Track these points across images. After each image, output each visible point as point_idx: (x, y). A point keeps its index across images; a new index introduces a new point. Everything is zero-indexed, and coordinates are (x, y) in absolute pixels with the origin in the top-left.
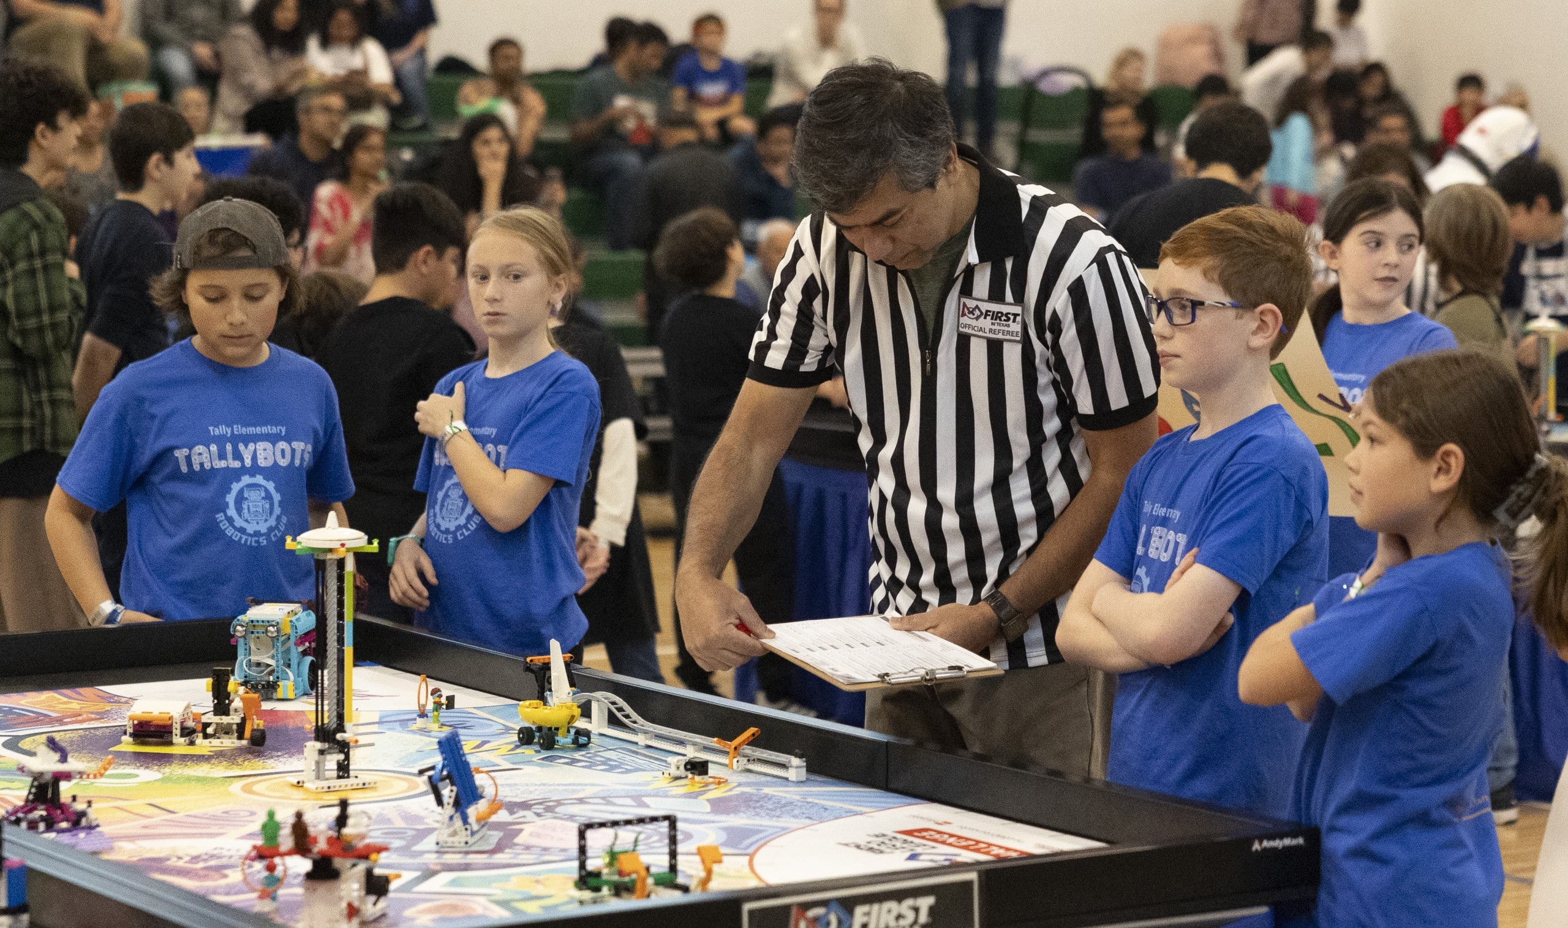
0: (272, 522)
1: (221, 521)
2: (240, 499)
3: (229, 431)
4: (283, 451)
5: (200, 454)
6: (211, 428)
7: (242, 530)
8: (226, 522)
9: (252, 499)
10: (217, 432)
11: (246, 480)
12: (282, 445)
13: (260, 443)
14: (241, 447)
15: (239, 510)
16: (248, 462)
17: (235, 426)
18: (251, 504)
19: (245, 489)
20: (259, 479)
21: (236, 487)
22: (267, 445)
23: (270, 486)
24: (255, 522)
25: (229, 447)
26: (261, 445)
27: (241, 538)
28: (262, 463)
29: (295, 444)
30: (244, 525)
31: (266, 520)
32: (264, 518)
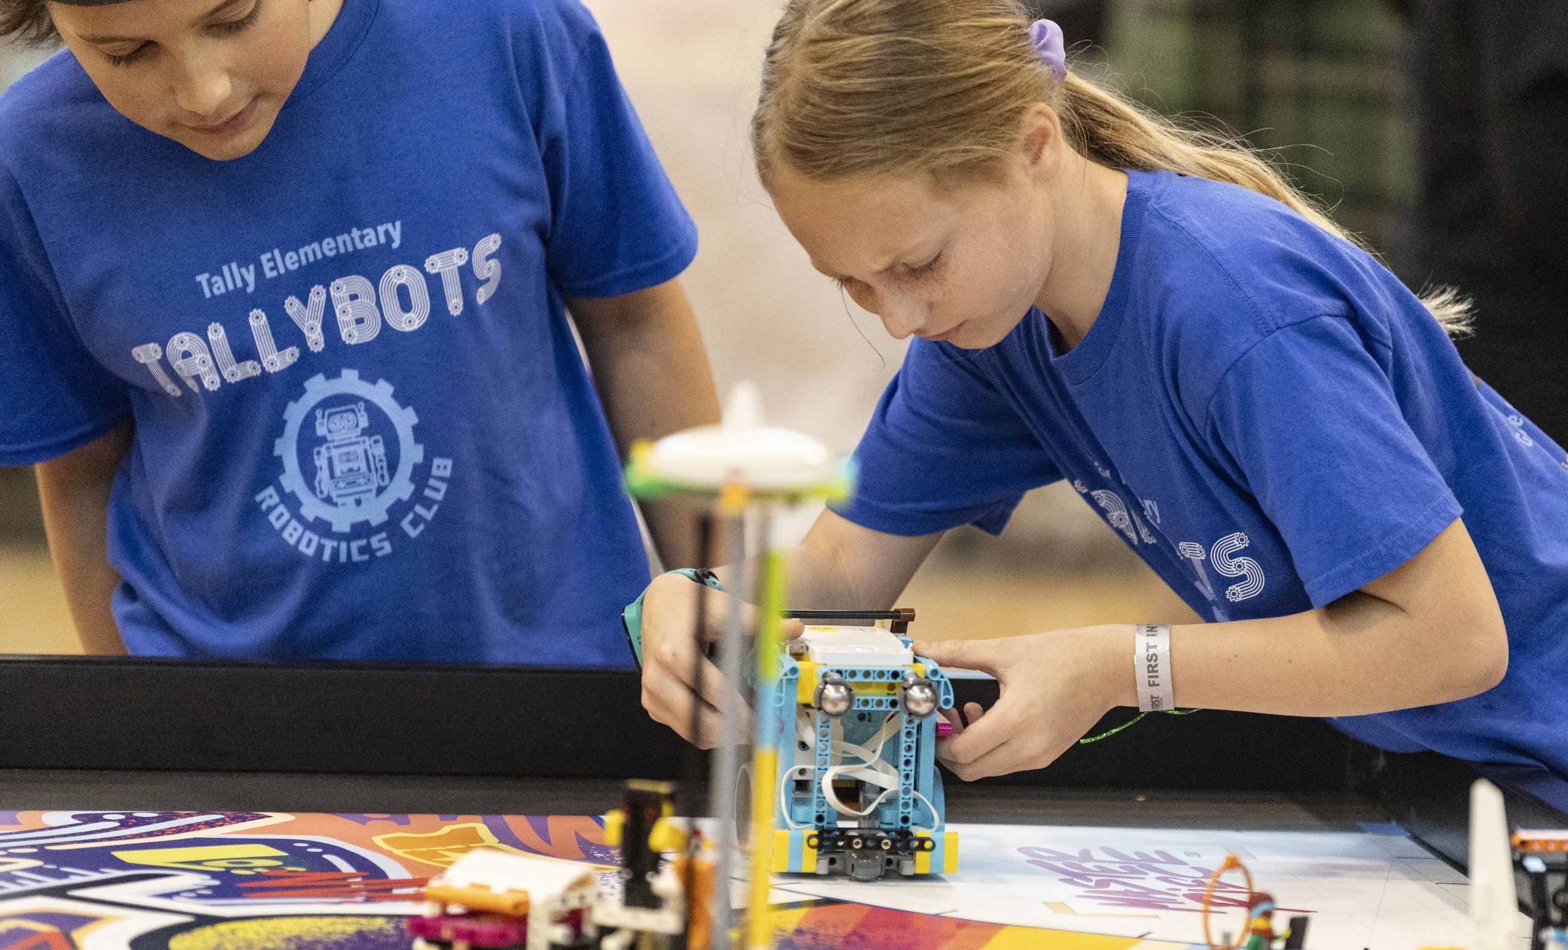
0: (402, 488)
1: (270, 509)
2: (309, 442)
3: (250, 278)
4: (403, 293)
5: (186, 355)
6: (202, 278)
7: (322, 527)
8: (281, 508)
9: (337, 437)
10: (219, 289)
11: (318, 387)
12: (401, 274)
13: (338, 282)
14: (292, 306)
15: (309, 473)
16: (316, 340)
17: (264, 258)
18: (335, 453)
19: (319, 413)
20: (349, 381)
21: (295, 413)
22: (358, 283)
23: (381, 393)
24: (351, 500)
25: (258, 321)
26: (342, 288)
27: (320, 549)
28: (352, 335)
29: (435, 263)
30: (326, 513)
31: (380, 490)
32: (374, 487)
